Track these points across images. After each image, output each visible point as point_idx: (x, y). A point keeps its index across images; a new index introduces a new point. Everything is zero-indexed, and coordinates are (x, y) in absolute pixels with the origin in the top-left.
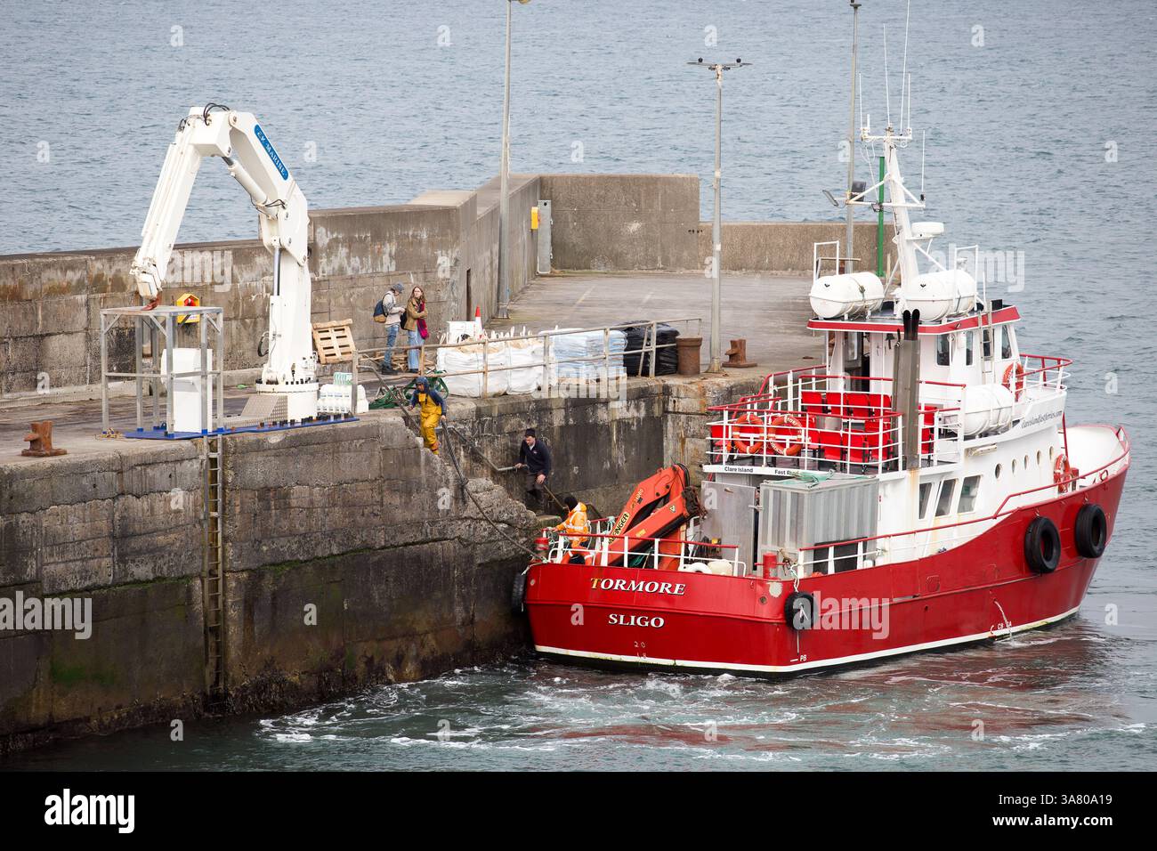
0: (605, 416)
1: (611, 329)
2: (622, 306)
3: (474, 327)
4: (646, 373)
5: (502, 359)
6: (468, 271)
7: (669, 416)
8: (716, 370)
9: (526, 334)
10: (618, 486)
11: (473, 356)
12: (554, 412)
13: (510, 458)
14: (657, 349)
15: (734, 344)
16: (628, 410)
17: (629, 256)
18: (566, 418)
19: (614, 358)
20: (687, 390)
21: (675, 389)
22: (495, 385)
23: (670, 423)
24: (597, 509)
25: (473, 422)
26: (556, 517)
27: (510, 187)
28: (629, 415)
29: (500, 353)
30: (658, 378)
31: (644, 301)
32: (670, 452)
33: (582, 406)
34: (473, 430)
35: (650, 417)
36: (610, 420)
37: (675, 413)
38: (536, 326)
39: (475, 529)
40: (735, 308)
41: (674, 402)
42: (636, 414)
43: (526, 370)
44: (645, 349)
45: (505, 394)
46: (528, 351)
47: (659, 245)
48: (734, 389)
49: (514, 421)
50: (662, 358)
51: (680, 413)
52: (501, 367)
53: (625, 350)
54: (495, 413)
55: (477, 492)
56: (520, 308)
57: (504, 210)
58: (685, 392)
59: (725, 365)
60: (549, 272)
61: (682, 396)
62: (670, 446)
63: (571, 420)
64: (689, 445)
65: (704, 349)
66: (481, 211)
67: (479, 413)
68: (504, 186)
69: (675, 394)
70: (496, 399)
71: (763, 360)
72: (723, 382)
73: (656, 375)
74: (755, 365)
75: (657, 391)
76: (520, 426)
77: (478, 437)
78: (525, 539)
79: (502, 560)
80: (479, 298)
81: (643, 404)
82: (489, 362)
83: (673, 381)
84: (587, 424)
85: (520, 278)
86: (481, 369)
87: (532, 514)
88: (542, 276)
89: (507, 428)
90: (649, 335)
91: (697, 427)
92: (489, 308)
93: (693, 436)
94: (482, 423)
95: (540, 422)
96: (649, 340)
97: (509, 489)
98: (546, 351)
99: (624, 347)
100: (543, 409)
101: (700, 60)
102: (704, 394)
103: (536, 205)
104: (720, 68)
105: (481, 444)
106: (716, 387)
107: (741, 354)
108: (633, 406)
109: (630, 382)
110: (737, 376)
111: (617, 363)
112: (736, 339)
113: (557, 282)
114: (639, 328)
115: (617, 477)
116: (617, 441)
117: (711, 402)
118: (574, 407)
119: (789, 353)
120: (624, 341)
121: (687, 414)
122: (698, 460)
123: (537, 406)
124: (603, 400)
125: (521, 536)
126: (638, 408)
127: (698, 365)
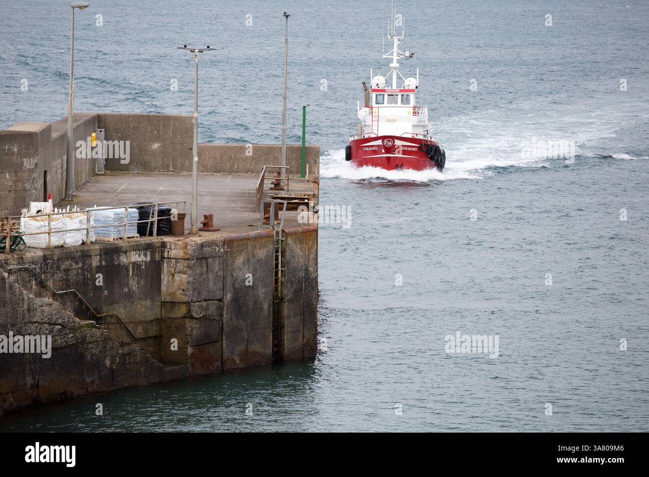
0: (125, 260)
1: (130, 208)
2: (144, 194)
3: (47, 206)
4: (151, 234)
5: (60, 225)
6: (45, 172)
7: (165, 260)
8: (194, 232)
9: (77, 210)
10: (133, 303)
11: (42, 223)
12: (93, 258)
13: (65, 285)
14: (158, 219)
15: (205, 217)
16: (139, 256)
17: (152, 164)
18: (100, 261)
19: (131, 225)
20: (176, 244)
21: (169, 244)
22: (56, 241)
23: (165, 265)
24: (119, 316)
25: (41, 264)
26: (92, 321)
27: (74, 121)
28: (140, 259)
29: (59, 221)
30: (158, 237)
31: (159, 191)
32: (165, 282)
33: (111, 251)
34: (41, 268)
35: (153, 261)
36: (128, 262)
37: (168, 258)
38: (84, 206)
39: (41, 329)
40: (213, 195)
41: (168, 251)
42: (144, 259)
43: (75, 232)
44: (150, 220)
45: (62, 246)
46: (77, 220)
47: (171, 157)
48: (205, 244)
49: (67, 263)
50: (161, 225)
51: (171, 258)
52: (59, 230)
53: (139, 220)
54: (55, 258)
55: (42, 306)
56: (81, 194)
57: (70, 134)
58: (175, 246)
59: (200, 230)
60: (103, 173)
61: (173, 248)
62: (165, 278)
63: (103, 262)
64: (177, 278)
65: (187, 220)
66: (54, 135)
67: (45, 258)
68: (70, 120)
69: (168, 247)
70: (56, 250)
71: (223, 227)
72: (198, 240)
73: (157, 235)
74: (219, 230)
75: (158, 245)
76: (72, 266)
77: (45, 273)
78: (72, 335)
79: (57, 348)
80: (52, 188)
81: (149, 253)
82: (52, 227)
83: (166, 239)
84: (114, 265)
85: (83, 176)
86: (47, 231)
87: (77, 320)
88: (98, 175)
89: (63, 267)
90: (153, 211)
91: (182, 267)
92: (60, 194)
93: (179, 272)
94: (47, 264)
95: (84, 263)
96: (153, 214)
97: (64, 304)
98: (88, 220)
99: (138, 218)
100: (86, 256)
101: (185, 46)
102: (186, 247)
103: (95, 131)
104: (197, 51)
105: (46, 277)
106: (193, 243)
107: (210, 223)
108: (142, 254)
109: (141, 239)
110: (207, 236)
111: (133, 228)
112: (207, 213)
113: (107, 178)
114: (147, 207)
115: (132, 297)
116: (133, 275)
117: (190, 252)
118: (106, 254)
119: (240, 223)
120: (138, 214)
121: (176, 259)
122: (182, 287)
123: (82, 253)
124: (124, 250)
125: (70, 333)
126: (145, 255)
127: (183, 229)
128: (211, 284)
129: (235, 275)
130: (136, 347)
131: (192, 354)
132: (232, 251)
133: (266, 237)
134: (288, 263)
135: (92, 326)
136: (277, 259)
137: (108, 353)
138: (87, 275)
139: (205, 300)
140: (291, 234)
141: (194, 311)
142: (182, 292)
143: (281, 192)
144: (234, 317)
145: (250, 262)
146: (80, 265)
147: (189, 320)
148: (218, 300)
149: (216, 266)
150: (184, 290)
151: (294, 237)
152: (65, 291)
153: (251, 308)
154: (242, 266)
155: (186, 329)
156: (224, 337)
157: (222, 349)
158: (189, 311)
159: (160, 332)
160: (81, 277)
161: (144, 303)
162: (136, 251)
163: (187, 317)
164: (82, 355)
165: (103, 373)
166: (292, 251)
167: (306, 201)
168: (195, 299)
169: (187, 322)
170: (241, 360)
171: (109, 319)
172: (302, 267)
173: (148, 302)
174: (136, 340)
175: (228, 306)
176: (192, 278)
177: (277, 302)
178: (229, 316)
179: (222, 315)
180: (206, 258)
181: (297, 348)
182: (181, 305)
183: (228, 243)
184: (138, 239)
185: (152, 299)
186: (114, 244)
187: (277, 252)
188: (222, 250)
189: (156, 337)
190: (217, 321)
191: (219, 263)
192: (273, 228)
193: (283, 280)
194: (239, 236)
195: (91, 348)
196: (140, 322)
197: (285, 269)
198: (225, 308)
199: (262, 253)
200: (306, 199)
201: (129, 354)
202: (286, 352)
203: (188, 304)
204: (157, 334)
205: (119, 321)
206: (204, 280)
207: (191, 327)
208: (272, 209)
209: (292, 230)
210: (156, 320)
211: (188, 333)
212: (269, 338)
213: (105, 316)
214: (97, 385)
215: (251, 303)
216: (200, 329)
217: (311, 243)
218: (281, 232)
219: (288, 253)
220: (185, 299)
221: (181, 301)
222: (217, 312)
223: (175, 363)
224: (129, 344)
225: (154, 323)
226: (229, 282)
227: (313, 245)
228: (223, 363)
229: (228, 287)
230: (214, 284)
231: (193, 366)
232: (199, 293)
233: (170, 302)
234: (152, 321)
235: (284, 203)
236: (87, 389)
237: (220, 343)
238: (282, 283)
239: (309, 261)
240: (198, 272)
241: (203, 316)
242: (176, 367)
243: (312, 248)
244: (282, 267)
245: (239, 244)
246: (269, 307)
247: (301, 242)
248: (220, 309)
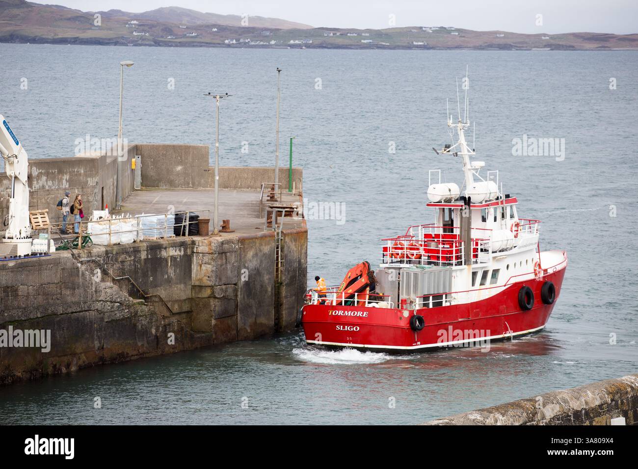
0: (165, 254)
1: (168, 215)
3: (105, 213)
4: (184, 235)
5: (118, 228)
6: (103, 188)
7: (195, 254)
8: (216, 233)
9: (129, 216)
10: (171, 286)
11: (104, 226)
12: (142, 252)
13: (121, 273)
14: (189, 224)
15: (224, 222)
16: (176, 251)
17: (177, 181)
18: (147, 255)
19: (169, 228)
21: (197, 242)
22: (114, 240)
23: (195, 258)
24: (161, 296)
25: (104, 257)
26: (142, 300)
28: (176, 254)
29: (117, 225)
30: (189, 237)
31: (184, 202)
32: (195, 271)
33: (155, 248)
34: (104, 260)
35: (185, 255)
36: (167, 256)
37: (197, 253)
38: (133, 213)
39: (105, 305)
40: (225, 206)
41: (197, 248)
42: (179, 253)
43: (129, 233)
44: (184, 224)
45: (119, 244)
46: (130, 224)
47: (191, 177)
48: (224, 242)
49: (123, 256)
50: (191, 228)
51: (199, 253)
52: (118, 232)
54: (114, 253)
55: (106, 289)
56: (126, 205)
58: (202, 243)
59: (220, 231)
60: (140, 189)
61: (200, 245)
62: (195, 268)
63: (149, 256)
64: (204, 267)
65: (210, 224)
66: (109, 161)
67: (107, 252)
69: (197, 244)
70: (115, 246)
71: (237, 229)
72: (220, 239)
73: (189, 235)
74: (234, 232)
75: (189, 243)
76: (126, 258)
77: (107, 263)
78: (127, 310)
79: (117, 320)
80: (107, 200)
81: (183, 249)
82: (112, 229)
83: (196, 238)
84: (157, 258)
85: (127, 191)
86: (108, 232)
87: (131, 299)
88: (137, 190)
89: (120, 259)
90: (186, 217)
91: (207, 259)
92: (112, 205)
93: (205, 264)
94: (108, 257)
95: (135, 257)
96: (185, 219)
97: (120, 287)
98: (138, 224)
99: (174, 223)
100: (136, 251)
101: (209, 93)
102: (211, 244)
103: (134, 158)
104: (218, 97)
105: (108, 267)
106: (216, 241)
107: (227, 226)
108: (178, 249)
110: (226, 236)
111: (171, 230)
112: (225, 219)
113: (143, 193)
114: (181, 214)
115: (170, 282)
116: (171, 265)
117: (213, 248)
118: (151, 249)
119: (249, 226)
120: (174, 220)
121: (203, 253)
122: (208, 275)
123: (134, 249)
124: (164, 247)
125: (126, 309)
126: (180, 250)
127: (208, 231)
128: (229, 272)
129: (246, 265)
130: (174, 320)
131: (215, 325)
132: (244, 247)
133: (270, 237)
134: (286, 256)
135: (142, 304)
136: (277, 254)
137: (154, 323)
138: (138, 266)
139: (225, 284)
140: (287, 234)
141: (217, 293)
142: (208, 278)
143: (276, 202)
144: (246, 297)
145: (258, 255)
146: (133, 258)
147: (213, 299)
148: (234, 284)
149: (233, 258)
151: (290, 236)
152: (121, 278)
153: (258, 290)
154: (251, 259)
155: (210, 306)
156: (238, 312)
157: (237, 322)
158: (213, 293)
159: (191, 309)
160: (133, 267)
161: (179, 286)
162: (173, 247)
163: (211, 297)
164: (135, 325)
165: (150, 338)
166: (289, 247)
168: (217, 284)
169: (211, 300)
170: (251, 330)
171: (154, 299)
172: (296, 259)
173: (182, 286)
174: (174, 314)
175: (241, 288)
176: (215, 268)
177: (278, 286)
178: (242, 296)
179: (236, 296)
180: (225, 253)
181: (293, 320)
182: (207, 288)
183: (242, 241)
184: (175, 238)
185: (185, 283)
186: (157, 242)
187: (277, 248)
188: (237, 247)
189: (188, 312)
190: (233, 300)
191: (235, 257)
192: (275, 230)
194: (249, 236)
195: (141, 320)
196: (176, 301)
197: (284, 261)
198: (239, 290)
199: (266, 249)
201: (169, 325)
202: (284, 323)
203: (212, 287)
204: (189, 309)
205: (161, 300)
206: (224, 269)
207: (214, 304)
208: (274, 216)
209: (289, 231)
210: (189, 299)
211: (212, 309)
212: (272, 313)
213: (151, 296)
214: (146, 347)
215: (258, 287)
216: (221, 306)
217: (302, 241)
218: (280, 233)
219: (286, 249)
220: (210, 283)
221: (207, 285)
222: (234, 293)
223: (202, 331)
224: (169, 317)
225: (187, 302)
227: (304, 242)
228: (238, 331)
230: (232, 272)
231: (216, 334)
232: (220, 279)
233: (198, 286)
234: (185, 300)
235: (282, 211)
236: (138, 351)
237: (236, 317)
238: (281, 271)
239: (301, 255)
240: (219, 263)
241: (223, 297)
242: (203, 335)
243: (304, 245)
244: (281, 260)
245: (250, 242)
246: (272, 290)
247: (295, 240)
248: (236, 291)
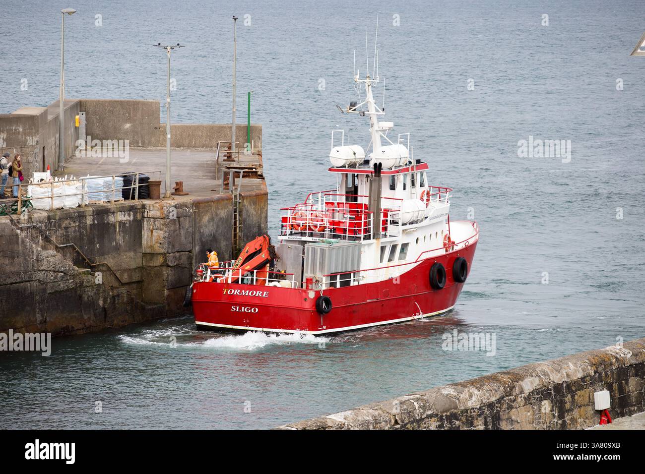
0: (113, 219)
1: (116, 176)
3: (46, 175)
4: (133, 198)
5: (61, 191)
6: (44, 147)
7: (145, 219)
8: (168, 197)
9: (73, 178)
10: (119, 254)
11: (46, 189)
12: (87, 217)
13: (65, 240)
14: (139, 186)
15: (177, 183)
16: (124, 216)
18: (93, 220)
19: (117, 191)
20: (154, 206)
21: (148, 206)
22: (57, 204)
23: (145, 223)
24: (109, 265)
25: (46, 223)
26: (88, 269)
27: (65, 105)
28: (125, 219)
29: (60, 188)
30: (139, 200)
31: (133, 162)
32: (145, 237)
33: (102, 212)
34: (46, 226)
35: (135, 220)
36: (115, 221)
37: (148, 218)
38: (78, 175)
39: (47, 275)
40: (178, 166)
41: (148, 212)
42: (128, 218)
43: (73, 197)
44: (133, 186)
45: (62, 208)
46: (74, 187)
47: (140, 135)
48: (177, 206)
49: (67, 222)
50: (141, 191)
51: (150, 218)
52: (60, 195)
53: (123, 187)
54: (57, 218)
55: (48, 257)
56: (70, 166)
57: (62, 117)
59: (172, 194)
61: (151, 209)
62: (145, 234)
63: (96, 221)
64: (155, 233)
65: (162, 186)
66: (50, 117)
67: (49, 218)
68: (61, 105)
69: (148, 208)
70: (57, 211)
71: (191, 192)
72: (172, 202)
73: (138, 199)
74: (188, 194)
75: (139, 207)
76: (70, 224)
77: (49, 230)
78: (72, 280)
79: (60, 291)
80: (49, 160)
81: (132, 213)
82: (54, 193)
83: (146, 202)
84: (104, 223)
85: (70, 150)
86: (50, 196)
87: (76, 268)
89: (63, 225)
90: (135, 179)
91: (159, 225)
92: (54, 166)
93: (157, 229)
94: (51, 223)
95: (80, 222)
96: (135, 181)
97: (64, 256)
98: (83, 187)
99: (122, 185)
100: (81, 216)
101: (159, 44)
102: (162, 208)
103: (78, 114)
104: (169, 48)
105: (50, 233)
106: (168, 205)
107: (180, 189)
108: (127, 214)
109: (125, 202)
110: (179, 200)
111: (119, 193)
112: (178, 181)
114: (130, 176)
115: (119, 249)
116: (119, 231)
117: (166, 212)
118: (97, 214)
119: (204, 188)
120: (122, 182)
121: (154, 218)
122: (159, 241)
123: (79, 214)
124: (112, 211)
125: (70, 279)
126: (129, 215)
127: (159, 194)
128: (183, 238)
129: (202, 231)
130: (123, 290)
131: (168, 296)
132: (199, 211)
133: (227, 200)
134: (245, 221)
135: (88, 273)
136: (235, 218)
137: (101, 294)
138: (83, 232)
139: (178, 252)
140: (246, 197)
141: (170, 260)
142: (160, 245)
143: (233, 162)
145: (214, 220)
146: (77, 224)
147: (165, 267)
148: (188, 251)
150: (161, 244)
151: (249, 199)
152: (65, 245)
154: (207, 223)
155: (163, 275)
158: (165, 261)
159: (142, 278)
160: (78, 234)
161: (128, 254)
162: (121, 212)
163: (164, 266)
164: (80, 297)
165: (97, 311)
166: (247, 211)
167: (254, 170)
168: (170, 251)
169: (163, 269)
171: (101, 268)
172: (255, 224)
173: (132, 254)
174: (123, 284)
175: (196, 256)
176: (168, 234)
177: (236, 253)
179: (191, 264)
180: (179, 217)
182: (159, 256)
183: (197, 204)
184: (123, 202)
185: (135, 251)
186: (104, 206)
187: (235, 212)
188: (191, 211)
189: (138, 282)
190: (187, 268)
191: (189, 222)
192: (232, 193)
193: (240, 235)
194: (205, 199)
195: (87, 291)
196: (126, 270)
197: (242, 225)
198: (194, 258)
199: (223, 213)
200: (254, 168)
201: (118, 296)
203: (164, 254)
204: (139, 279)
205: (109, 269)
206: (177, 235)
207: (167, 273)
208: (231, 177)
209: (248, 194)
210: (138, 268)
211: (165, 278)
213: (98, 265)
214: (93, 321)
216: (174, 275)
217: (262, 204)
218: (238, 195)
219: (244, 212)
220: (162, 251)
221: (159, 252)
222: (188, 261)
223: (154, 303)
224: (118, 288)
225: (137, 271)
226: (197, 237)
227: (265, 206)
229: (196, 241)
230: (185, 239)
231: (169, 305)
232: (173, 246)
233: (149, 253)
234: (135, 269)
235: (240, 172)
236: (84, 324)
238: (240, 237)
239: (261, 219)
240: (172, 228)
241: (177, 265)
242: (156, 306)
243: (264, 209)
244: (239, 224)
245: (205, 206)
247: (255, 203)
248: (190, 258)
